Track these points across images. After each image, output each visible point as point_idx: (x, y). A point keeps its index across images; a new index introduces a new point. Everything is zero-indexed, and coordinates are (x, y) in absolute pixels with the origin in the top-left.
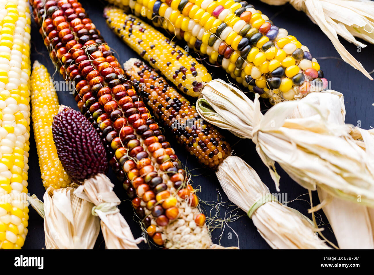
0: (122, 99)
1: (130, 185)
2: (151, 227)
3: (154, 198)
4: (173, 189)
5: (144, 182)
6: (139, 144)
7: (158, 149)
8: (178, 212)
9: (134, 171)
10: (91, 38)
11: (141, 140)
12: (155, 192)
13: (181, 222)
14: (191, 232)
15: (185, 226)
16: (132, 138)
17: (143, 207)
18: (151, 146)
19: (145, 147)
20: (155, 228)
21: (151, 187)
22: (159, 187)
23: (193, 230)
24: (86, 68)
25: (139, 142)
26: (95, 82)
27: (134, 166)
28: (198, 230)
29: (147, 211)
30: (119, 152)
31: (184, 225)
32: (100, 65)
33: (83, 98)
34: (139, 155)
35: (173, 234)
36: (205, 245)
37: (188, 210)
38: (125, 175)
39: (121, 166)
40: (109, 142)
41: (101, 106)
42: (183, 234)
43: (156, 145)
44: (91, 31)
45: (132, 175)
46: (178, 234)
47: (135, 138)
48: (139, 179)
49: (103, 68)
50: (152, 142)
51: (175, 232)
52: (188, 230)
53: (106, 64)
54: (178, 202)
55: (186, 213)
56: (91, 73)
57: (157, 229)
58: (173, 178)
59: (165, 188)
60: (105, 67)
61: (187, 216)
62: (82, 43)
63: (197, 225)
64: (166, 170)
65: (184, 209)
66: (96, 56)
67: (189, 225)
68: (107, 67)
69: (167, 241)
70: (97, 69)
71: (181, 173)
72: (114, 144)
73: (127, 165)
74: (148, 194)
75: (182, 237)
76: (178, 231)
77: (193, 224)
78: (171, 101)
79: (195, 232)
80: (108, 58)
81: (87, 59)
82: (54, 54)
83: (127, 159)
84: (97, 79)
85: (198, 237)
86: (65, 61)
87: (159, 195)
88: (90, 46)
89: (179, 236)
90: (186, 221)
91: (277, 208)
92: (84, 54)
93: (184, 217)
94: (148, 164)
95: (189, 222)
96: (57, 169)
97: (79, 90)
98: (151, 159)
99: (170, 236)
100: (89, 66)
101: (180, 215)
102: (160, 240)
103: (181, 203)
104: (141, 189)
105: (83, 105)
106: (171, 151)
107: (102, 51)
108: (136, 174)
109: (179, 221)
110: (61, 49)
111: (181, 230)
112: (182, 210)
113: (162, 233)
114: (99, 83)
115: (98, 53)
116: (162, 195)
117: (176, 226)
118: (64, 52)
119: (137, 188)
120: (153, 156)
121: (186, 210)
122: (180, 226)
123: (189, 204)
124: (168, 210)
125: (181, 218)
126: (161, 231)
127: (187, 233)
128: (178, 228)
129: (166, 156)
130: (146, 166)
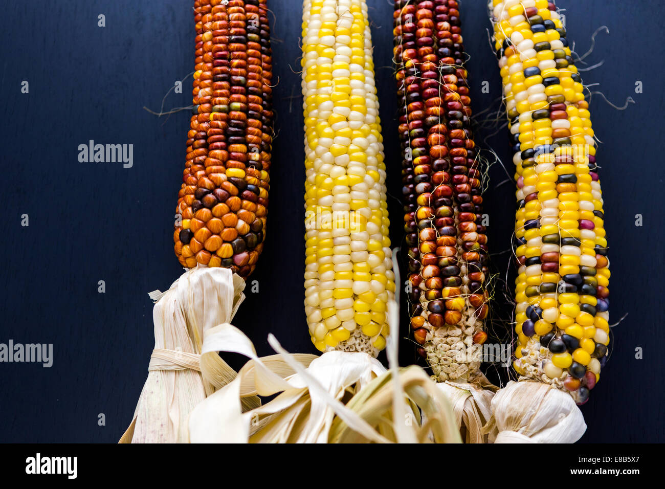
0: (455, 150)
1: (417, 256)
2: (419, 318)
3: (440, 289)
4: (466, 288)
5: (436, 263)
6: (451, 215)
7: (471, 231)
8: (460, 319)
9: (431, 244)
10: (452, 55)
11: (456, 210)
12: (443, 284)
13: (458, 332)
14: (462, 349)
15: (459, 339)
16: (447, 203)
17: (420, 290)
18: (464, 224)
19: (456, 220)
20: (423, 322)
21: (441, 274)
22: (452, 279)
23: (466, 346)
24: (429, 90)
25: (452, 210)
26: (434, 112)
27: (433, 239)
28: (472, 349)
29: (423, 297)
30: (423, 211)
31: (458, 336)
32: (447, 95)
33: (411, 123)
34: (446, 228)
35: (441, 341)
36: (471, 370)
37: (472, 321)
38: (416, 242)
39: (417, 229)
40: (417, 195)
41: (427, 146)
42: (452, 346)
43: (471, 225)
44: (456, 45)
45: (426, 246)
46: (447, 343)
47: (449, 205)
48: (430, 257)
49: (451, 100)
50: (468, 219)
51: (444, 339)
52: (461, 344)
53: (456, 95)
54: (466, 305)
55: (467, 323)
56: (434, 99)
57: (426, 325)
58: (473, 275)
59: (459, 283)
60: (454, 99)
61: (467, 327)
62: (440, 56)
63: (474, 343)
64: (469, 261)
65: (468, 317)
66: (450, 80)
67: (465, 338)
68: (456, 101)
69: (430, 343)
70: (443, 97)
71: (484, 272)
72: (422, 199)
73: (425, 233)
74: (434, 282)
75: (450, 349)
76: (449, 339)
77: (469, 340)
80: (462, 88)
81: (437, 79)
82: (399, 52)
83: (428, 225)
84: (437, 109)
86: (409, 68)
87: (447, 290)
88: (447, 63)
89: (448, 346)
90: (463, 333)
92: (436, 71)
93: (464, 328)
94: (451, 245)
95: (466, 336)
97: (410, 111)
98: (457, 238)
99: (436, 340)
100: (435, 90)
101: (461, 323)
102: (422, 339)
103: (467, 309)
104: (429, 270)
105: (405, 130)
106: (485, 239)
107: (458, 76)
108: (431, 249)
109: (455, 329)
110: (411, 51)
111: (452, 341)
112: (466, 317)
113: (429, 332)
114: (438, 116)
115: (452, 78)
116: (451, 290)
117: (450, 333)
118: (412, 56)
119: (425, 266)
120: (461, 238)
121: (469, 320)
122: (453, 335)
123: (477, 314)
124: (450, 312)
125: (459, 327)
126: (428, 328)
127: (457, 348)
128: (451, 336)
129: (477, 244)
130: (447, 245)
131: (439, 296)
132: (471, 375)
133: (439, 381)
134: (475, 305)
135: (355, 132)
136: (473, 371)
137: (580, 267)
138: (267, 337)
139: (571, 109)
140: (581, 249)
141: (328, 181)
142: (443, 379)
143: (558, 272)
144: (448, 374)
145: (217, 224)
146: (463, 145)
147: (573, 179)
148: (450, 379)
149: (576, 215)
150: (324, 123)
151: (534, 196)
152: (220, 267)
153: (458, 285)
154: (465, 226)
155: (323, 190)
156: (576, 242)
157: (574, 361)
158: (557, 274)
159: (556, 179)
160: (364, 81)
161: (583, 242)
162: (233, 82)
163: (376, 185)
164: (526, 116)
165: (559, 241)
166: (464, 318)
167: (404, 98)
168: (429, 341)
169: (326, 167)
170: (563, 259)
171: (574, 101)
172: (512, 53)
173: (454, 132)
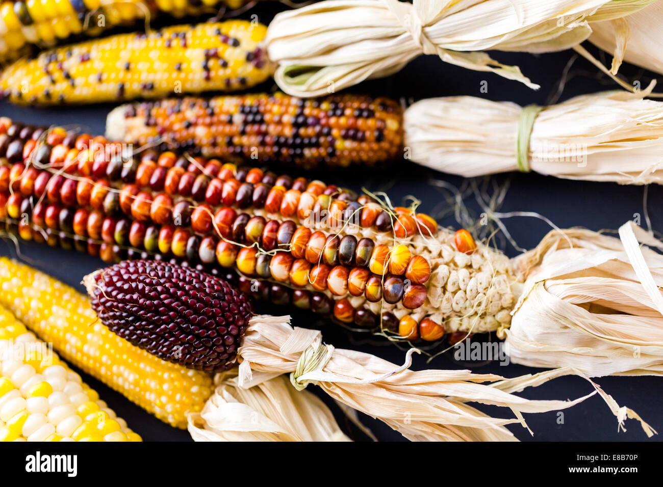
0: (168, 182)
1: (309, 294)
2: (403, 323)
3: (369, 275)
4: (381, 237)
5: (329, 267)
6: (264, 222)
7: (298, 200)
8: (425, 261)
9: (296, 266)
10: (24, 141)
11: (259, 213)
12: (363, 265)
13: (442, 270)
14: (470, 274)
15: (454, 273)
16: (245, 222)
17: (361, 308)
18: (284, 206)
19: (274, 217)
20: (411, 319)
21: (347, 265)
22: (360, 251)
23: (469, 266)
24: (65, 190)
25: (257, 218)
26: (100, 195)
27: (290, 259)
28: (476, 259)
29: (372, 307)
30: (244, 262)
31: (450, 272)
32: (81, 167)
33: (104, 237)
34: (281, 235)
35: (448, 300)
36: (507, 271)
37: (433, 243)
38: (288, 287)
39: (267, 279)
40: (215, 263)
41: (147, 222)
42: (462, 286)
43: (290, 198)
44: (11, 131)
45: (299, 274)
46: (454, 293)
47: (249, 218)
48: (317, 271)
49: (91, 165)
50: (279, 200)
51: (448, 294)
52: (464, 273)
54: (407, 246)
55: (435, 253)
56: (80, 189)
57: (416, 317)
58: (365, 220)
59: (370, 242)
61: (440, 255)
63: (469, 254)
65: (426, 248)
66: (60, 156)
67: (455, 264)
68: (94, 159)
69: (446, 319)
70: (82, 174)
71: (366, 202)
72: (223, 257)
73: (277, 269)
74: (356, 280)
75: (465, 292)
76: (450, 288)
77: (461, 258)
78: (238, 118)
79: (475, 266)
80: (79, 143)
81: (50, 175)
83: (268, 259)
84: (98, 188)
85: (488, 269)
86: (19, 212)
87: (374, 264)
88: (33, 153)
89: (460, 294)
90: (447, 264)
91: (559, 116)
92: (38, 172)
93: (440, 261)
94: (308, 237)
95: (453, 261)
96: (172, 380)
97: (85, 233)
98: (301, 225)
99: (445, 308)
100: (67, 182)
101: (431, 262)
102: (436, 328)
103: (412, 245)
104: (335, 281)
105: (111, 251)
106: (317, 186)
107: (59, 141)
108: (304, 269)
109: (437, 273)
111: (454, 284)
112: (425, 252)
113: (429, 316)
114: (108, 192)
115: (58, 152)
116: (377, 259)
117: (440, 285)
119: (327, 287)
120: (303, 218)
121: (430, 249)
122: (445, 280)
123: (426, 234)
124: (409, 271)
125: (436, 266)
126: (423, 314)
127: (467, 280)
128: (446, 284)
129: (322, 199)
130: (307, 242)
131: (380, 280)
132: (514, 275)
133: (508, 326)
134: (414, 231)
136: (510, 270)
142: (507, 319)
144: (502, 308)
146: (165, 170)
148: (511, 308)
153: (373, 245)
154: (288, 205)
166: (426, 255)
167: (62, 235)
168: (443, 320)
173: (140, 174)
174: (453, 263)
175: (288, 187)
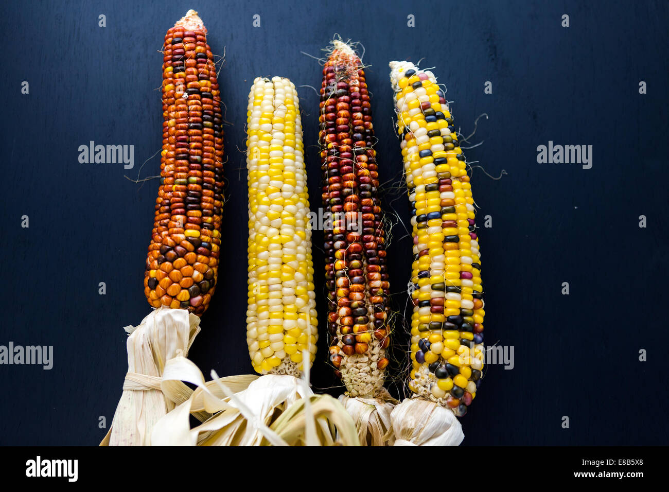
0: (365, 215)
1: (335, 299)
2: (335, 347)
3: (351, 326)
4: (372, 324)
5: (348, 305)
6: (361, 267)
7: (376, 280)
8: (367, 350)
9: (345, 290)
10: (364, 139)
11: (365, 263)
12: (354, 322)
13: (366, 359)
14: (369, 372)
17: (337, 325)
18: (371, 274)
19: (365, 271)
20: (339, 350)
21: (353, 314)
22: (360, 318)
23: (372, 370)
24: (345, 168)
25: (362, 263)
26: (349, 185)
27: (346, 286)
28: (375, 372)
29: (338, 331)
30: (339, 264)
31: (366, 363)
32: (360, 171)
33: (331, 193)
34: (356, 278)
35: (353, 366)
36: (376, 387)
37: (377, 350)
38: (334, 287)
39: (335, 277)
40: (335, 250)
41: (344, 211)
42: (361, 370)
43: (377, 275)
44: (367, 131)
45: (341, 292)
46: (357, 368)
47: (359, 259)
48: (345, 300)
49: (363, 175)
50: (374, 270)
51: (355, 365)
52: (368, 369)
53: (366, 171)
54: (372, 338)
55: (373, 352)
56: (349, 175)
57: (341, 353)
58: (377, 315)
59: (367, 321)
60: (365, 175)
61: (373, 355)
62: (355, 140)
63: (378, 368)
64: (375, 304)
65: (374, 347)
66: (361, 159)
67: (371, 363)
68: (366, 176)
69: (344, 367)
70: (356, 172)
71: (386, 311)
72: (338, 254)
73: (341, 281)
74: (347, 320)
75: (359, 373)
76: (358, 365)
77: (374, 365)
79: (373, 373)
80: (371, 165)
81: (352, 158)
82: (323, 136)
83: (343, 275)
84: (351, 183)
85: (373, 379)
86: (330, 149)
87: (357, 327)
88: (360, 146)
89: (357, 370)
90: (369, 359)
92: (351, 152)
93: (370, 356)
94: (360, 291)
95: (372, 362)
97: (330, 184)
98: (366, 284)
99: (349, 365)
100: (350, 167)
101: (368, 352)
102: (338, 364)
103: (373, 340)
104: (343, 311)
105: (327, 198)
106: (387, 285)
107: (369, 156)
108: (345, 294)
109: (363, 357)
110: (332, 136)
111: (361, 366)
112: (372, 347)
113: (343, 358)
114: (352, 188)
115: (364, 158)
116: (359, 328)
117: (359, 360)
118: (332, 140)
119: (341, 307)
120: (369, 285)
121: (374, 349)
122: (362, 361)
123: (381, 345)
124: (359, 345)
125: (367, 355)
126: (343, 355)
127: (365, 372)
128: (360, 363)
129: (381, 290)
130: (357, 291)
131: (351, 331)
132: (376, 391)
133: (351, 396)
134: (379, 338)
135: (287, 201)
136: (377, 389)
137: (461, 309)
138: (210, 372)
139: (456, 183)
140: (462, 295)
141: (265, 240)
142: (354, 395)
143: (443, 313)
144: (358, 391)
145: (177, 274)
146: (372, 211)
147: (456, 239)
148: (359, 396)
149: (458, 268)
150: (262, 193)
151: (425, 252)
152: (179, 308)
153: (367, 323)
154: (372, 276)
155: (261, 247)
156: (458, 290)
157: (454, 385)
158: (442, 315)
159: (443, 239)
160: (295, 160)
161: (464, 289)
162: (191, 161)
163: (303, 242)
164: (420, 188)
165: (445, 288)
166: (370, 348)
167: (327, 172)
168: (344, 365)
169: (263, 228)
170: (448, 303)
171: (459, 176)
172: (410, 138)
173: (365, 200)
174: (371, 362)
175: (381, 272)
